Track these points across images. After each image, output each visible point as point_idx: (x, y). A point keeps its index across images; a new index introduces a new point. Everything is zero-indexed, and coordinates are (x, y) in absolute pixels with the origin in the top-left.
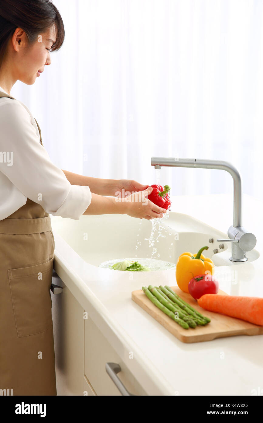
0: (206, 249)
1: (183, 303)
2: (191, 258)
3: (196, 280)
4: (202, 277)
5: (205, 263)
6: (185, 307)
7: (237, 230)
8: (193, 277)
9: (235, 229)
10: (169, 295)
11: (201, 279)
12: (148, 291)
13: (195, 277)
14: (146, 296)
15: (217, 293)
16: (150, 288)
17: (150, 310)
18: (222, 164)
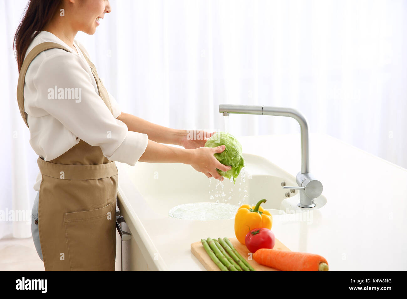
0: (264, 202)
1: (239, 258)
2: (249, 211)
3: (252, 234)
4: (258, 231)
5: (262, 216)
6: (240, 262)
7: (304, 177)
8: (250, 231)
9: (303, 175)
10: (227, 248)
11: (257, 233)
12: (206, 244)
13: (252, 230)
14: (204, 248)
15: (273, 246)
16: (209, 241)
17: (206, 264)
18: (289, 111)
